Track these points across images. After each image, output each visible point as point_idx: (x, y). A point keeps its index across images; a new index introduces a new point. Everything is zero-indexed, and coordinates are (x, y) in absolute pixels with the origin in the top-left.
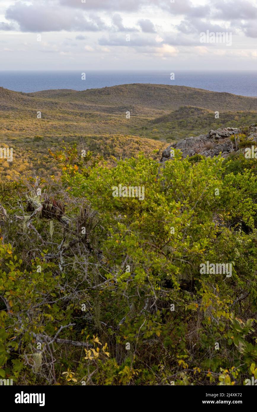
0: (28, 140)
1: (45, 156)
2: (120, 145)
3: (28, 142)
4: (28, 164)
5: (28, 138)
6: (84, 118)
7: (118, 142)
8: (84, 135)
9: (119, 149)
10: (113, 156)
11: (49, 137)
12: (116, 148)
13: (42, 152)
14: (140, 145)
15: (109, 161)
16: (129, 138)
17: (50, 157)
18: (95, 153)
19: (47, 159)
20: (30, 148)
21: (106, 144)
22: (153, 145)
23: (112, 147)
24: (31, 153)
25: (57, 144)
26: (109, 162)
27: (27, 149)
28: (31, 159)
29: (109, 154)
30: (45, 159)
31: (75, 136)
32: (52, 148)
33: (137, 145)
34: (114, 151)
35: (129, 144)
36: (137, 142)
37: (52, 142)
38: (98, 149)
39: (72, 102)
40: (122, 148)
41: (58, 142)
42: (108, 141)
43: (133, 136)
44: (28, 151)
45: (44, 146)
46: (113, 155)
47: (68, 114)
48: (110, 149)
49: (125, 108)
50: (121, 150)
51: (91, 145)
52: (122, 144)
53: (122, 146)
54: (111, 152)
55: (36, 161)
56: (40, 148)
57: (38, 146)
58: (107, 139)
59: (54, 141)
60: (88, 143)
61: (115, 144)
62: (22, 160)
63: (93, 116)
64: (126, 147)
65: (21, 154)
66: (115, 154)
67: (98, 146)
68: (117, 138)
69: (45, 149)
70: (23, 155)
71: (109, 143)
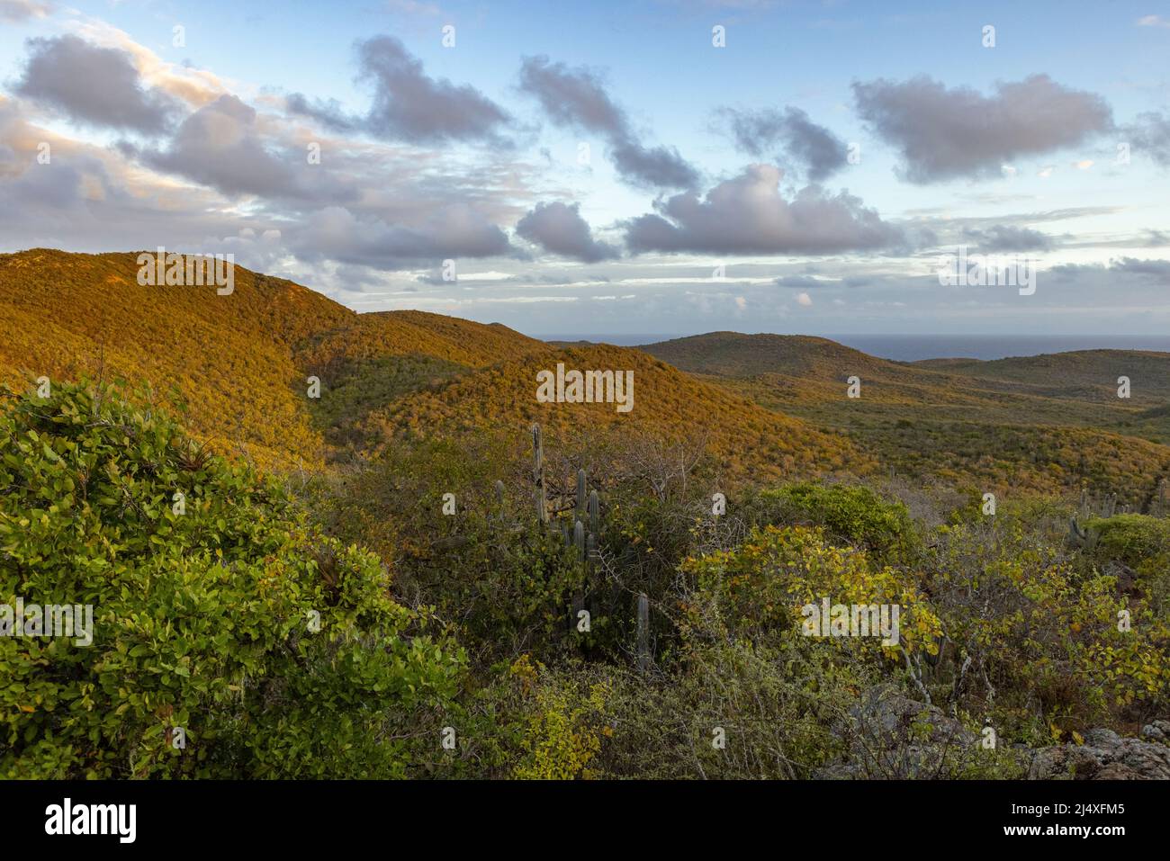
0: (887, 426)
1: (913, 453)
2: (1072, 445)
3: (885, 429)
4: (878, 464)
5: (888, 423)
7: (1068, 439)
8: (994, 423)
9: (1071, 452)
10: (1055, 465)
11: (926, 423)
12: (1063, 450)
13: (908, 447)
14: (1119, 448)
15: (1046, 474)
16: (1094, 434)
17: (923, 456)
18: (1016, 456)
19: (917, 459)
20: (885, 438)
21: (1041, 441)
22: (1152, 451)
24: (886, 446)
25: (939, 435)
26: (1048, 476)
27: (881, 439)
28: (885, 456)
29: (1047, 461)
30: (912, 458)
31: (977, 425)
32: (929, 441)
33: (1112, 449)
34: (1059, 455)
35: (1093, 445)
36: (1113, 443)
37: (929, 431)
38: (1023, 448)
40: (1077, 451)
41: (942, 432)
42: (1046, 437)
43: (1103, 431)
44: (881, 442)
45: (914, 437)
46: (1057, 462)
48: (1049, 451)
49: (1080, 389)
50: (1075, 455)
51: (1008, 440)
52: (1077, 444)
53: (1076, 447)
54: (1051, 456)
55: (894, 459)
56: (905, 439)
57: (902, 435)
58: (1043, 431)
59: (933, 430)
60: (1002, 437)
61: (1062, 442)
62: (868, 456)
63: (1015, 399)
64: (1088, 450)
65: (868, 446)
66: (1062, 461)
67: (1022, 444)
68: (1067, 432)
69: (915, 442)
70: (872, 449)
71: (1048, 440)
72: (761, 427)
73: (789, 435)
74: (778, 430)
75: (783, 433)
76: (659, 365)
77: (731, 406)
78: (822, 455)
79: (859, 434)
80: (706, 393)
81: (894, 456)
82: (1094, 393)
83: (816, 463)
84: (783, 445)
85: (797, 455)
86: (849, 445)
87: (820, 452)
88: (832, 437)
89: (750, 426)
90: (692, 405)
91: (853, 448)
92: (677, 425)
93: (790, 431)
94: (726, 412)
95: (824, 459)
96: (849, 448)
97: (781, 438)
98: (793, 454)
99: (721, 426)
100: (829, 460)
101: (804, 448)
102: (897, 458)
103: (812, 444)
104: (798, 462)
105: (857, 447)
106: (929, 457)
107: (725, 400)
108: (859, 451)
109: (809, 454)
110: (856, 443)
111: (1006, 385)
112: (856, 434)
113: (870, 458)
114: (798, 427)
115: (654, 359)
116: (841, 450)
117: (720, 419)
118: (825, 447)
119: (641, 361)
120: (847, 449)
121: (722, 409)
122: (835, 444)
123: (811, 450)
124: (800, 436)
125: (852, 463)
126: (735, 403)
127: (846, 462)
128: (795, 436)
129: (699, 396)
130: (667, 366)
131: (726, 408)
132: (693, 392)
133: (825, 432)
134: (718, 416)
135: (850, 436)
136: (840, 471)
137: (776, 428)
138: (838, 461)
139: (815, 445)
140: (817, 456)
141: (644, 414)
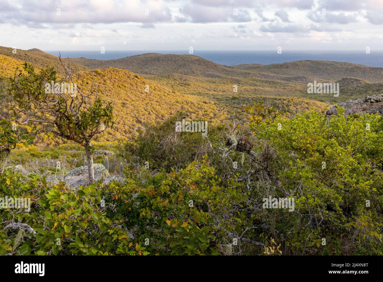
0: (228, 99)
1: (239, 110)
2: (294, 105)
3: (227, 100)
4: (227, 116)
5: (228, 97)
6: (268, 85)
7: (292, 102)
8: (268, 97)
9: (293, 107)
10: (288, 113)
11: (242, 97)
12: (291, 107)
13: (237, 108)
14: (309, 105)
16: (301, 100)
17: (242, 111)
21: (283, 103)
22: (320, 106)
23: (288, 106)
24: (229, 108)
25: (248, 102)
27: (227, 105)
28: (229, 112)
29: (285, 111)
30: (239, 112)
31: (261, 97)
32: (244, 105)
33: (307, 105)
34: (289, 109)
35: (300, 105)
36: (307, 103)
37: (244, 101)
38: (277, 107)
39: (260, 73)
40: (295, 107)
41: (249, 101)
42: (285, 102)
43: (304, 99)
44: (227, 106)
45: (239, 103)
46: (288, 112)
47: (257, 81)
48: (286, 107)
49: (299, 78)
50: (295, 109)
51: (272, 104)
52: (296, 104)
53: (295, 106)
54: (287, 109)
55: (232, 113)
56: (236, 105)
57: (234, 103)
58: (284, 100)
59: (246, 100)
60: (270, 102)
61: (291, 104)
62: (222, 112)
63: (275, 83)
64: (299, 107)
65: (222, 108)
66: (290, 111)
67: (277, 105)
68: (292, 100)
69: (239, 106)
70: (223, 109)
71: (286, 103)
72: (181, 102)
73: (192, 105)
74: (187, 103)
75: (190, 104)
76: (136, 77)
77: (168, 94)
78: (206, 113)
79: (218, 103)
80: (157, 88)
81: (232, 112)
82: (304, 79)
83: (204, 116)
84: (190, 110)
85: (196, 113)
86: (215, 108)
87: (205, 112)
88: (208, 105)
89: (177, 102)
90: (152, 94)
91: (216, 109)
92: (148, 103)
93: (192, 103)
94: (166, 96)
95: (206, 115)
96: (215, 109)
97: (189, 107)
98: (195, 113)
99: (165, 103)
100: (208, 115)
101: (198, 110)
102: (233, 113)
103: (201, 108)
104: (197, 116)
105: (218, 109)
106: (244, 112)
107: (165, 91)
108: (219, 110)
109: (201, 113)
110: (217, 107)
111: (272, 76)
112: (217, 103)
113: (223, 113)
114: (195, 101)
115: (133, 74)
116: (212, 111)
117: (164, 100)
118: (206, 109)
119: (128, 75)
120: (214, 110)
121: (164, 95)
122: (210, 108)
123: (201, 111)
124: (196, 105)
125: (217, 116)
126: (169, 92)
127: (215, 115)
128: (194, 105)
129: (154, 90)
130: (139, 77)
131: (166, 94)
132: (152, 88)
133: (205, 103)
134: (164, 98)
135: (215, 104)
136: (213, 119)
137: (186, 102)
138: (212, 115)
139: (202, 109)
140: (204, 113)
141: (134, 99)
